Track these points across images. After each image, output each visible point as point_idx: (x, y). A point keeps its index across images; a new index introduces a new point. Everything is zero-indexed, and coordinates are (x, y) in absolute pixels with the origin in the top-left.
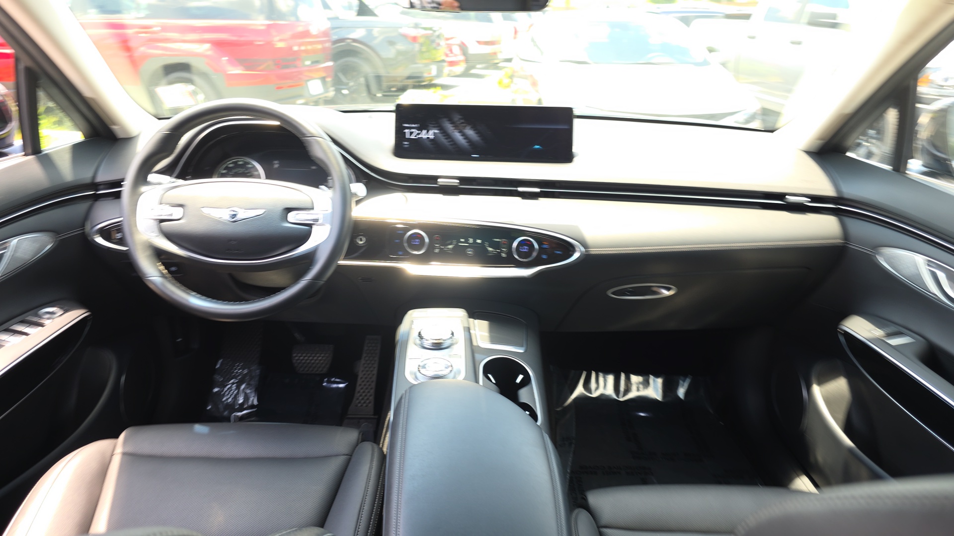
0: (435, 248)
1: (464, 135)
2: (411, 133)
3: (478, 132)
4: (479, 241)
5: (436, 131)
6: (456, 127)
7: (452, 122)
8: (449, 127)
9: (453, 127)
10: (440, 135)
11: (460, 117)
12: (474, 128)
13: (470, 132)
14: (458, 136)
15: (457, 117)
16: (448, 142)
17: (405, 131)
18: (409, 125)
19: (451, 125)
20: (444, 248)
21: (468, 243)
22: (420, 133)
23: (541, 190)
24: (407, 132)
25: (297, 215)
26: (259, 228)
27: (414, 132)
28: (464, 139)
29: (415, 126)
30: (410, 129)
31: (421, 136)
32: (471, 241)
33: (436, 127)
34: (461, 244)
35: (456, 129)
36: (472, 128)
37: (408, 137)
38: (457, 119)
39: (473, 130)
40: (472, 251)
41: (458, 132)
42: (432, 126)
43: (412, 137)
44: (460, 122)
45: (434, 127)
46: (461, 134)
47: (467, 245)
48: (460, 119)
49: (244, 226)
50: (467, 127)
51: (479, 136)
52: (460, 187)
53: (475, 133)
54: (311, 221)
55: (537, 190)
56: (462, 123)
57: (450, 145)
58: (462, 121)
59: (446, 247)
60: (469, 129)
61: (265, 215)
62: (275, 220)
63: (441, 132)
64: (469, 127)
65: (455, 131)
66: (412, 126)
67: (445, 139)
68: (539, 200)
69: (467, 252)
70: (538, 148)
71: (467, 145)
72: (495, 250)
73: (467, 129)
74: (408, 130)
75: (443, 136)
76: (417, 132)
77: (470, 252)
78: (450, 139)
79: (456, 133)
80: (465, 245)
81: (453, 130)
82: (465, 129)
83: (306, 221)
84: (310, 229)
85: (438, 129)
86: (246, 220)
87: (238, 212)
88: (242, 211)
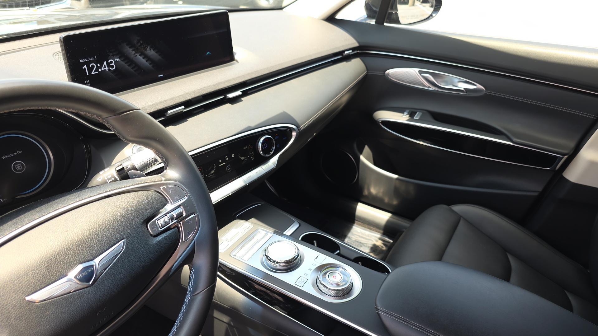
1: (145, 56)
2: (90, 70)
3: (158, 51)
4: (233, 156)
6: (137, 50)
7: (132, 46)
8: (130, 52)
9: (133, 50)
10: (123, 63)
11: (138, 38)
12: (154, 48)
13: (151, 53)
14: (140, 59)
15: (135, 40)
16: (132, 68)
17: (83, 68)
18: (85, 60)
19: (131, 49)
20: (208, 176)
21: (225, 161)
22: (101, 66)
23: (241, 92)
24: (85, 68)
25: (157, 221)
26: (129, 267)
27: (93, 66)
28: (146, 61)
29: (92, 59)
30: (88, 64)
31: (103, 69)
32: (227, 159)
33: (116, 55)
34: (220, 165)
35: (137, 53)
36: (152, 47)
37: (88, 74)
38: (135, 42)
39: (153, 50)
40: (230, 167)
41: (140, 55)
42: (112, 54)
43: (93, 73)
44: (139, 44)
45: (113, 55)
46: (143, 56)
47: (225, 163)
48: (139, 41)
49: (109, 280)
50: (147, 48)
51: (159, 55)
52: (184, 111)
53: (156, 52)
54: (175, 220)
55: (238, 93)
56: (141, 44)
57: (135, 71)
58: (141, 42)
59: (209, 174)
60: (149, 49)
61: (127, 246)
62: (141, 245)
63: (122, 59)
64: (149, 48)
65: (136, 54)
66: (90, 59)
67: (129, 66)
68: (242, 101)
69: (227, 169)
70: (209, 54)
71: (150, 66)
72: (246, 158)
73: (148, 49)
74: (85, 66)
75: (125, 63)
76: (97, 65)
77: (229, 169)
78: (134, 65)
79: (138, 56)
80: (223, 165)
81: (134, 54)
82: (146, 50)
83: (170, 223)
84: (176, 228)
85: (118, 56)
86: (108, 268)
87: (92, 266)
88: (97, 261)
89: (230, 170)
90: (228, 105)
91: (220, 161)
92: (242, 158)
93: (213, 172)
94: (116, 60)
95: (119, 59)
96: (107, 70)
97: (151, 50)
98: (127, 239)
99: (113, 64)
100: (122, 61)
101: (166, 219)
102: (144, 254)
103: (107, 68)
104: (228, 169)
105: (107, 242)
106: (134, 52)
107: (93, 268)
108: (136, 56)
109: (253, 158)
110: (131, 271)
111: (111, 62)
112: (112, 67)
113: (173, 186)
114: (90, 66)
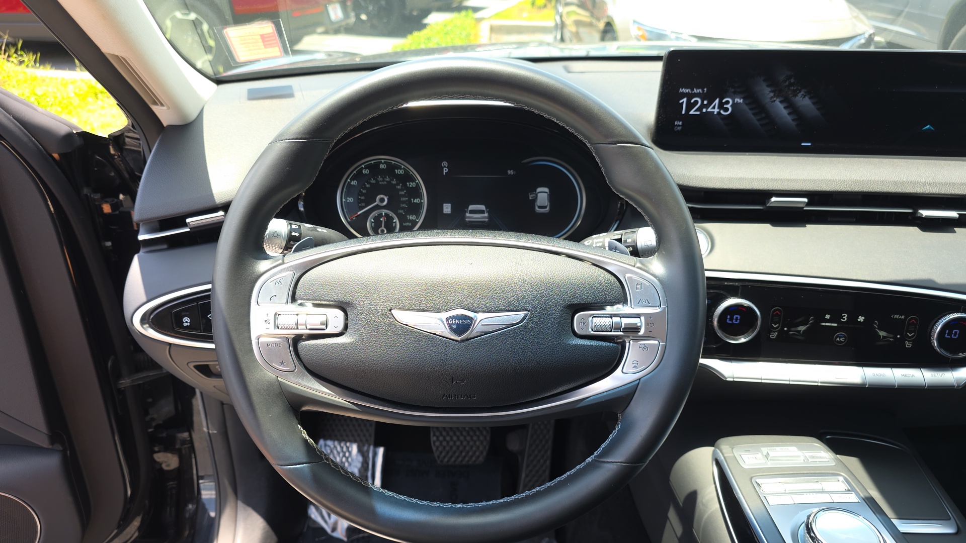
0: (770, 330)
1: (790, 105)
2: (690, 106)
3: (819, 102)
4: (861, 319)
5: (739, 100)
6: (778, 91)
7: (773, 83)
8: (766, 92)
9: (772, 91)
10: (746, 108)
11: (789, 73)
12: (812, 94)
13: (804, 102)
14: (780, 109)
15: (783, 75)
16: (758, 120)
17: (681, 102)
18: (688, 91)
19: (769, 89)
20: (789, 330)
21: (839, 322)
22: (708, 105)
23: (958, 214)
24: (683, 102)
25: (593, 318)
26: (517, 351)
27: (696, 102)
28: (789, 114)
29: (700, 91)
30: (690, 96)
31: (709, 110)
32: (844, 319)
33: (740, 93)
34: (824, 324)
35: (777, 97)
36: (808, 93)
37: (684, 112)
38: (782, 78)
39: (810, 98)
40: (844, 336)
41: (781, 102)
42: (733, 90)
43: (692, 112)
44: (787, 83)
45: (735, 93)
46: (786, 105)
47: (836, 325)
48: (789, 78)
49: (484, 349)
50: (800, 92)
51: (818, 109)
52: (805, 209)
53: (814, 103)
54: (622, 332)
55: (953, 214)
56: (791, 85)
57: (762, 125)
58: (792, 81)
59: (793, 329)
60: (803, 95)
61: (528, 323)
62: (548, 333)
63: (747, 102)
64: (802, 93)
65: (775, 99)
66: (695, 91)
67: (754, 114)
68: (955, 232)
69: (836, 338)
70: (929, 129)
71: (794, 124)
72: (891, 336)
73: (800, 95)
74: (685, 100)
75: (750, 109)
76: (702, 102)
77: (840, 337)
78: (763, 115)
79: (777, 103)
80: (831, 326)
81: (772, 98)
82: (796, 95)
83: (611, 331)
84: (620, 347)
85: (743, 96)
86: (489, 335)
87: (472, 319)
88: (480, 316)
89: (841, 342)
90: (914, 231)
91: (828, 317)
92: (882, 334)
93: (802, 328)
94: (736, 100)
95: (742, 100)
96: (715, 113)
97: (804, 97)
98: (533, 314)
99: (728, 106)
100: (747, 104)
101: (607, 321)
102: (545, 348)
103: (716, 110)
104: (838, 339)
105: (506, 302)
106: (772, 94)
107: (472, 321)
108: (774, 101)
109: (908, 345)
110: (516, 357)
111: (727, 102)
112: (727, 109)
113: (645, 282)
114: (692, 101)
